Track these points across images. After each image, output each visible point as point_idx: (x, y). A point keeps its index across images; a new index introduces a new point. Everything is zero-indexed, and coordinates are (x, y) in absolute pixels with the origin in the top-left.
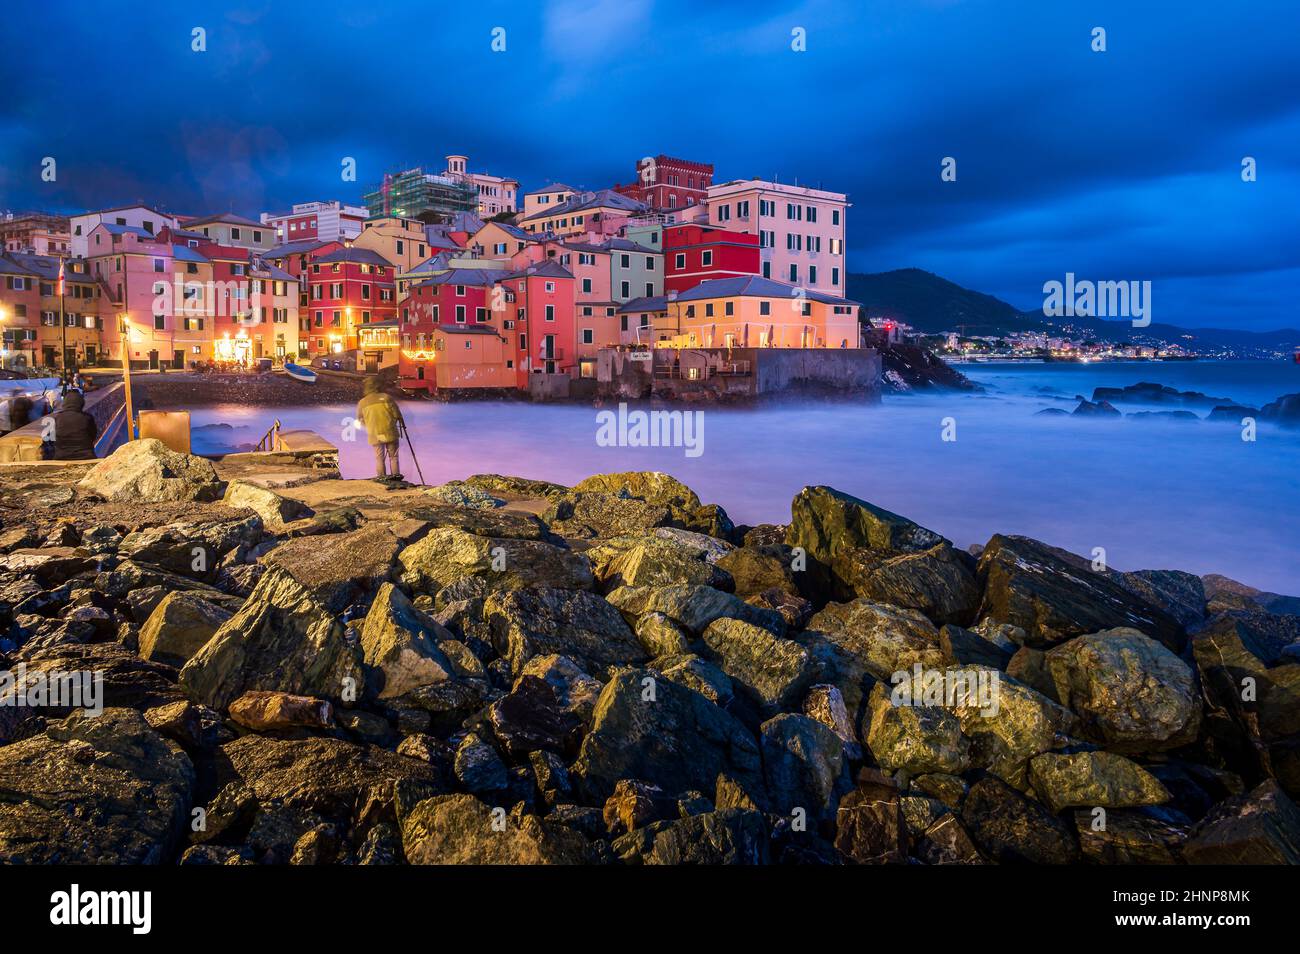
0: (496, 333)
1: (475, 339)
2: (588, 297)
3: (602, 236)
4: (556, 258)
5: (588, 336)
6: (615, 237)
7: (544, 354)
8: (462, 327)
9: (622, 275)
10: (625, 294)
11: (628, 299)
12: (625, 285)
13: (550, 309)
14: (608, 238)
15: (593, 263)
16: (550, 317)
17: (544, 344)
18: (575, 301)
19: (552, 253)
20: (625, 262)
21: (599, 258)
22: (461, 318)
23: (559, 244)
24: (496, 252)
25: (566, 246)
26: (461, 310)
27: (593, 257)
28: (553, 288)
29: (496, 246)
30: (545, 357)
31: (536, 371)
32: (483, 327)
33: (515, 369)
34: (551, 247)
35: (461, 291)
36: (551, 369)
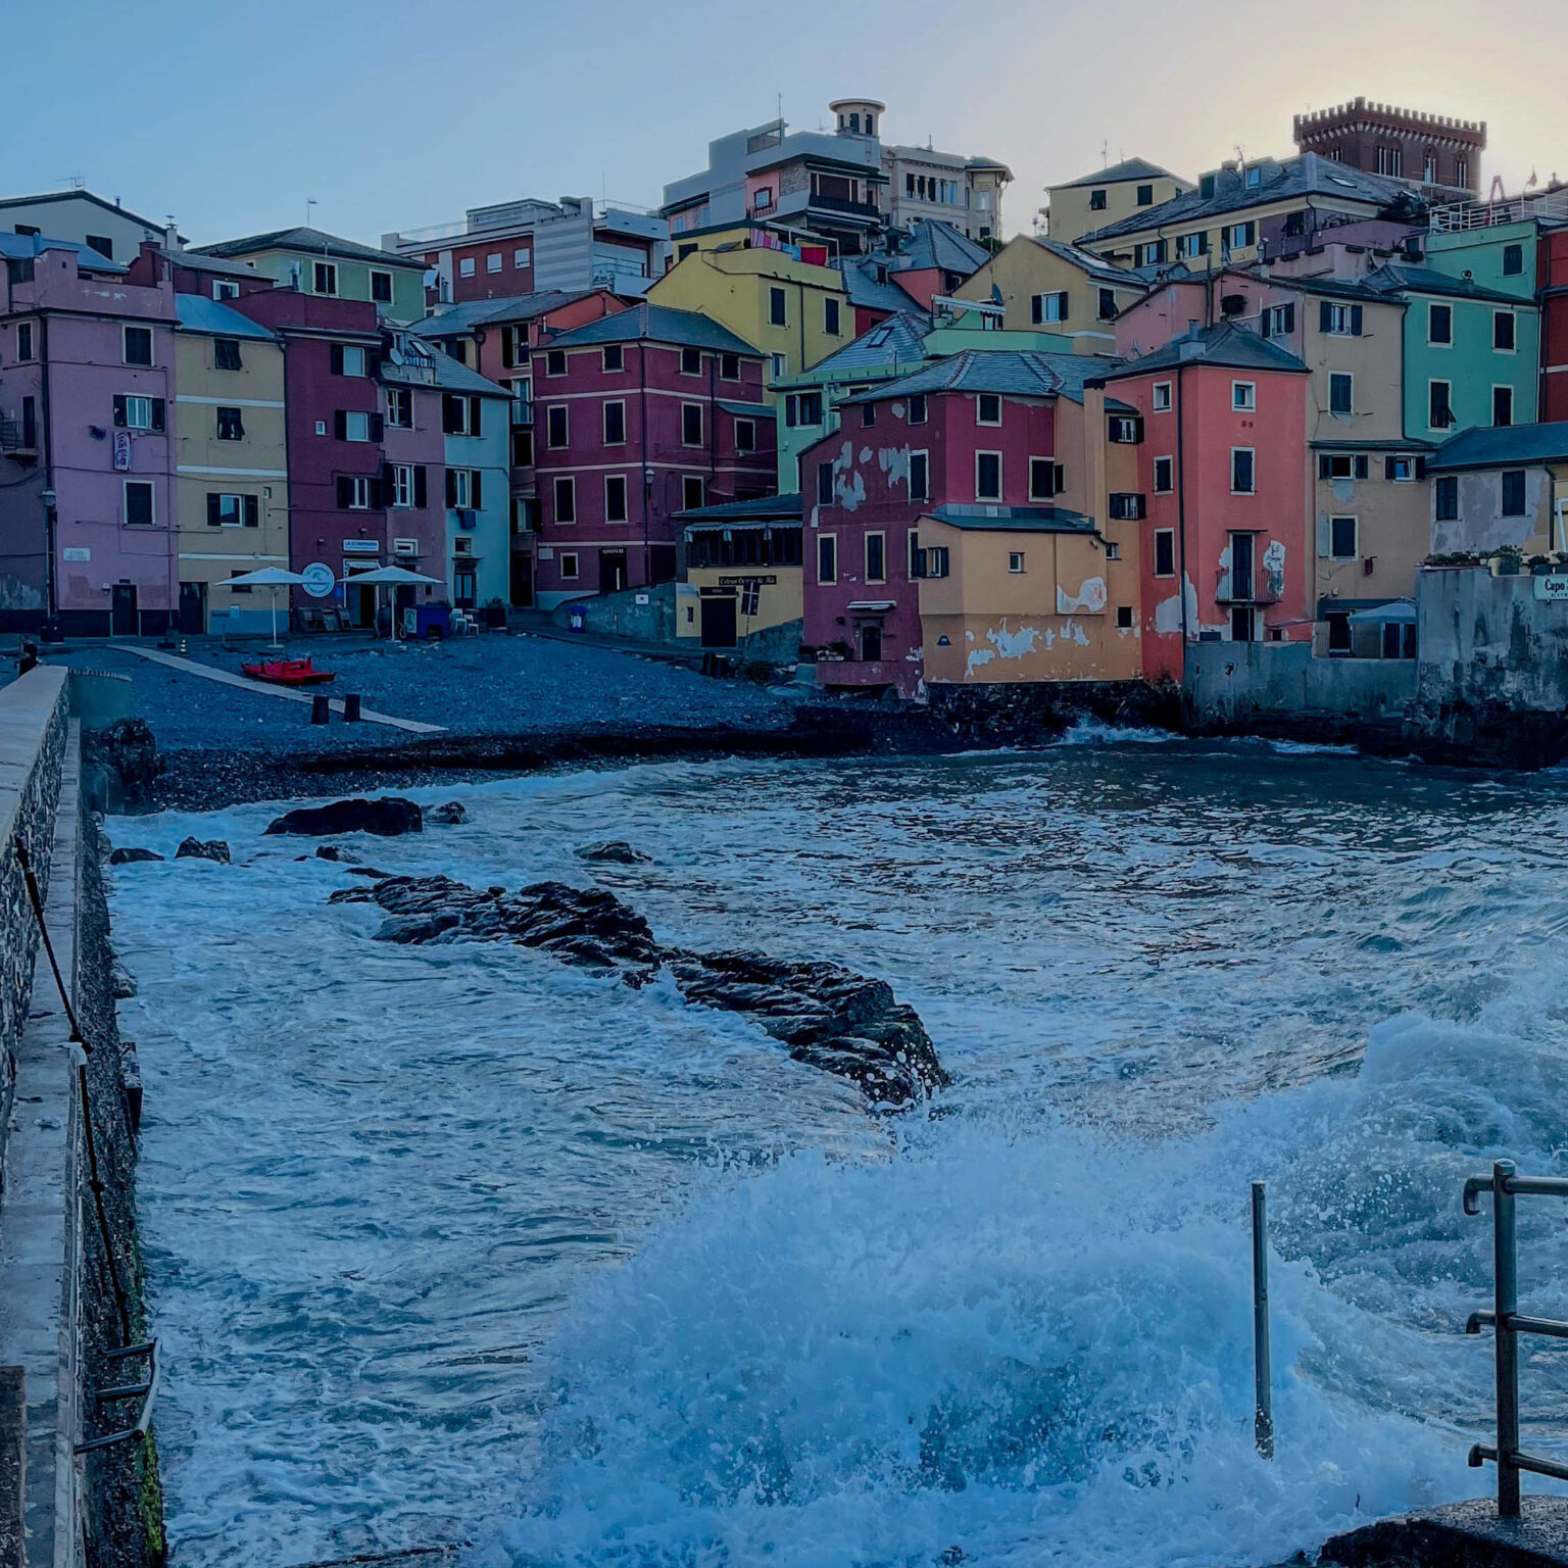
0: (1091, 531)
1: (1034, 545)
2: (1343, 429)
3: (1363, 257)
4: (1250, 319)
5: (1344, 536)
6: (1396, 260)
7: (1226, 590)
8: (992, 512)
9: (1435, 362)
10: (1441, 415)
11: (1445, 433)
12: (1439, 391)
13: (1243, 460)
14: (1379, 263)
15: (1357, 329)
16: (1243, 481)
17: (1227, 559)
18: (1309, 437)
19: (1234, 305)
20: (1440, 326)
21: (1373, 315)
22: (989, 488)
23: (1257, 279)
24: (1037, 317)
25: (1273, 282)
26: (988, 463)
27: (1357, 314)
28: (1251, 399)
29: (1037, 300)
30: (1230, 597)
31: (1205, 637)
32: (1049, 513)
33: (1137, 632)
34: (1232, 286)
35: (990, 411)
36: (1242, 630)
